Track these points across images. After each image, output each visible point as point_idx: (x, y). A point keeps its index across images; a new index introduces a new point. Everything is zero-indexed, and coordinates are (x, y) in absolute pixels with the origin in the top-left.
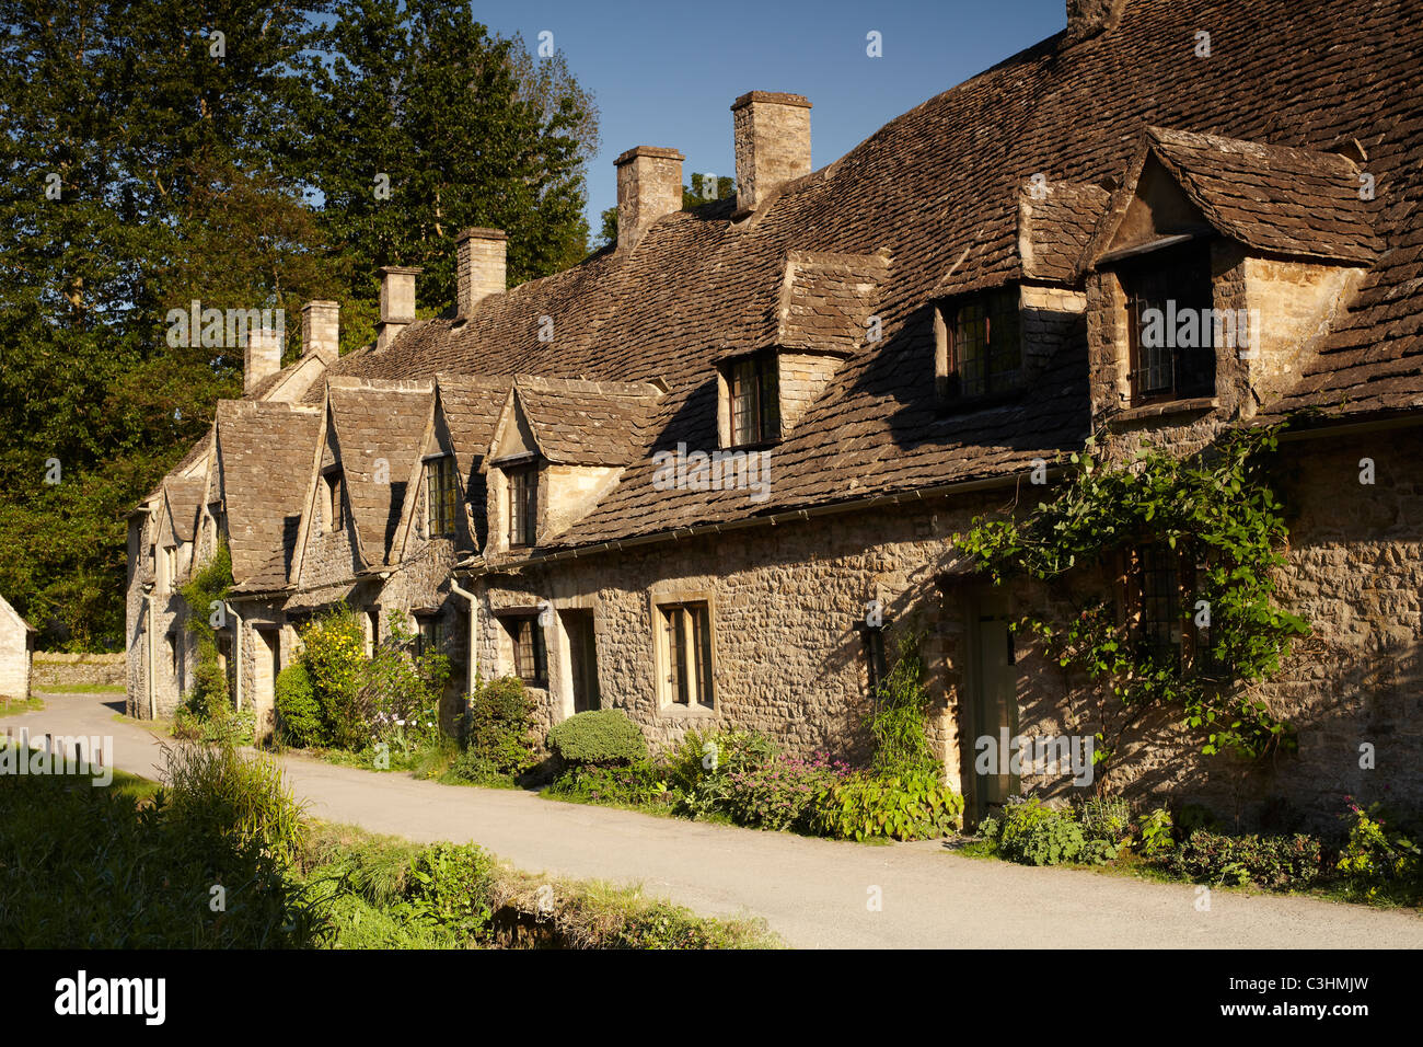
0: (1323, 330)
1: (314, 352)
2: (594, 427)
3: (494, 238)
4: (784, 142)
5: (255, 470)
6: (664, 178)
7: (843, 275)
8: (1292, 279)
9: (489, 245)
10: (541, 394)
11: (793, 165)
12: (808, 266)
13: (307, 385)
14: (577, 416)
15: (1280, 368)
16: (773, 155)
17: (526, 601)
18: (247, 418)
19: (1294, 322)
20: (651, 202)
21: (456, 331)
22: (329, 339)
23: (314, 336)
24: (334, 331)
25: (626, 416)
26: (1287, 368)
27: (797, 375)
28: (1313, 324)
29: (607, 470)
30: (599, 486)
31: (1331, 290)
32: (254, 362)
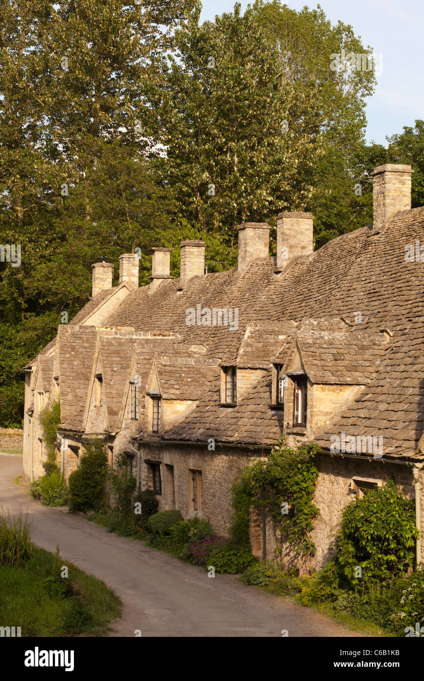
0: (344, 408)
1: (124, 284)
2: (188, 382)
3: (198, 246)
4: (299, 236)
5: (75, 363)
6: (259, 238)
7: (273, 331)
8: (333, 391)
9: (195, 250)
10: (165, 366)
11: (303, 248)
12: (257, 328)
13: (119, 302)
14: (181, 376)
15: (325, 422)
16: (293, 243)
17: (155, 458)
18: (73, 335)
19: (333, 406)
20: (252, 250)
21: (179, 293)
22: (133, 275)
23: (125, 274)
24: (136, 271)
25: (204, 376)
26: (328, 422)
27: (245, 378)
28: (341, 406)
29: (191, 402)
30: (186, 409)
31: (349, 394)
32: (97, 281)
